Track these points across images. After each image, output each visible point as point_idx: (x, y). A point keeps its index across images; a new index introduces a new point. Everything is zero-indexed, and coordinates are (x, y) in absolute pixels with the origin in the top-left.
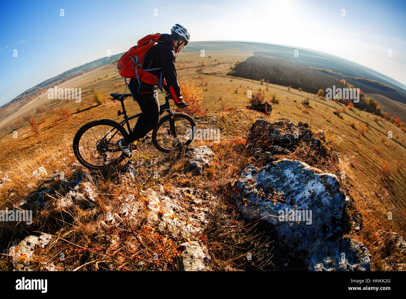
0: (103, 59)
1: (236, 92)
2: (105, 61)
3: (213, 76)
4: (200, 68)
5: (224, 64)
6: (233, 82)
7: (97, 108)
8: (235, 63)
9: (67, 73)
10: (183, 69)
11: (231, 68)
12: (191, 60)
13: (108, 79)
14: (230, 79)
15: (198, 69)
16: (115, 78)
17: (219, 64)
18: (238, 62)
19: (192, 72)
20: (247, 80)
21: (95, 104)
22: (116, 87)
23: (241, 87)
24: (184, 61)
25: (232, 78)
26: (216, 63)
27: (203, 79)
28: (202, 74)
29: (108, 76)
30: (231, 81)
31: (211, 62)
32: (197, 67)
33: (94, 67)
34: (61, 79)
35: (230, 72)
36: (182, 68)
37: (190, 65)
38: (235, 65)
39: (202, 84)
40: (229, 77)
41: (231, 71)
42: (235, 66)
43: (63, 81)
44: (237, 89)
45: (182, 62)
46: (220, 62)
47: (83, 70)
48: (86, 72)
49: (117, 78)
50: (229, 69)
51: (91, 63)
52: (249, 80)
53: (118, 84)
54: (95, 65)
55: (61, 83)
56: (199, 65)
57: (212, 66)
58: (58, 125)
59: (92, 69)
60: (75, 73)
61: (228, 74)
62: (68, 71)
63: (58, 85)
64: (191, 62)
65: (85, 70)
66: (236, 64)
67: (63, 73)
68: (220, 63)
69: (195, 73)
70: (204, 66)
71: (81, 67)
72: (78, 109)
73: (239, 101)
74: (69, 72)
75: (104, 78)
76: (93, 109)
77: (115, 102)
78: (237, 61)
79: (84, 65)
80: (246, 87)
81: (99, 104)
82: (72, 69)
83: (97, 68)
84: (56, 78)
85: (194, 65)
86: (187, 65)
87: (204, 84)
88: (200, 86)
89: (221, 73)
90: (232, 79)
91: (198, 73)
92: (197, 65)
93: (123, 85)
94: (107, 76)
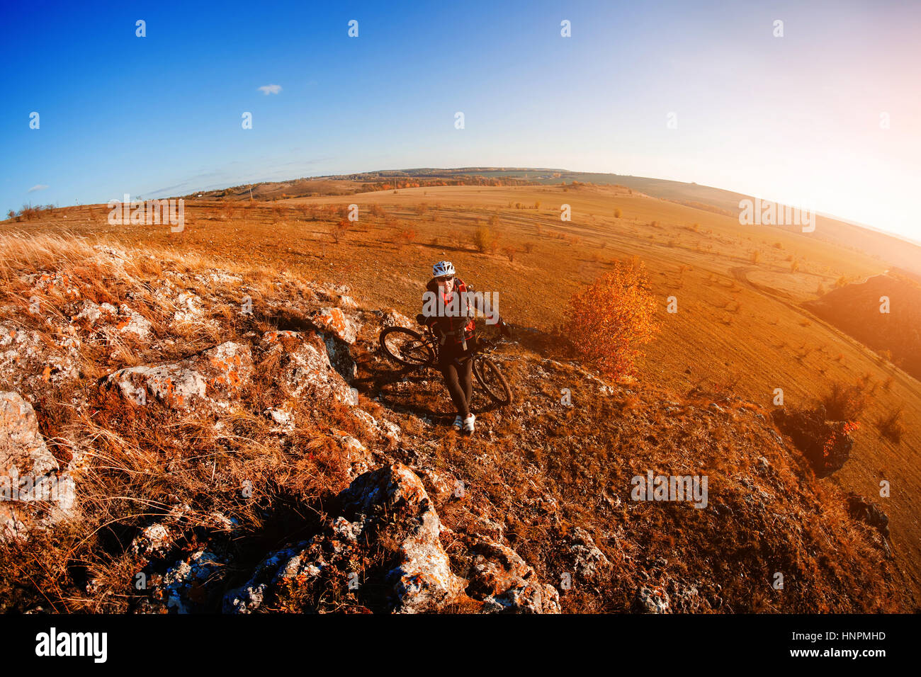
0: (547, 172)
1: (798, 359)
2: (549, 177)
3: (766, 295)
4: (743, 265)
5: (806, 275)
6: (806, 330)
7: (468, 256)
8: (833, 282)
9: (468, 172)
10: (704, 253)
11: (819, 292)
12: (731, 240)
13: (537, 213)
14: (804, 318)
15: (739, 265)
16: (549, 217)
17: (794, 270)
18: (841, 280)
19: (721, 268)
20: (846, 337)
21: (472, 247)
22: (539, 235)
23: (820, 350)
24: (715, 235)
25: (812, 319)
26: (788, 265)
27: (735, 294)
28: (742, 281)
29: (539, 207)
30: (803, 325)
31: (775, 258)
32: (736, 260)
33: (524, 181)
34: (452, 177)
35: (812, 302)
36: (703, 249)
37: (726, 251)
38: (830, 286)
39: (726, 304)
40: (804, 314)
41: (815, 298)
42: (831, 290)
43: (454, 183)
44: (807, 352)
45: (709, 236)
46: (799, 265)
47: (500, 178)
48: (506, 184)
49: (553, 218)
50: (813, 293)
51: (522, 171)
52: (851, 339)
53: (548, 231)
54: (526, 178)
55: (449, 184)
56: (745, 257)
57: (774, 269)
58: (379, 249)
59: (519, 183)
60: (484, 178)
61: (806, 305)
62: (471, 168)
63: (442, 185)
64: (730, 243)
65: (504, 179)
66: (836, 285)
67: (461, 169)
68: (797, 271)
69: (726, 272)
70: (754, 264)
71: (499, 170)
72: (435, 240)
73: (792, 387)
74: (471, 172)
75: (530, 208)
76: (463, 253)
77: (511, 261)
78: (839, 277)
79: (505, 169)
80: (836, 356)
81: (481, 249)
82: (480, 168)
83: (529, 184)
84: (446, 173)
85: (732, 252)
86: (716, 247)
87: (731, 307)
88: (721, 307)
89: (788, 296)
90: (808, 320)
91: (732, 276)
92: (741, 256)
93: (557, 236)
94: (537, 207)
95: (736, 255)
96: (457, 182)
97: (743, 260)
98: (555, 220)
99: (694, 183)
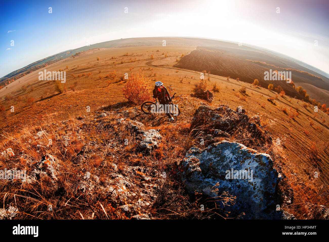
0: (64, 53)
1: (181, 82)
2: (65, 54)
3: (161, 68)
4: (149, 61)
5: (171, 57)
6: (178, 73)
7: (58, 96)
8: (180, 57)
9: (32, 66)
10: (134, 61)
11: (177, 61)
12: (141, 54)
13: (68, 70)
15: (148, 61)
16: (74, 70)
17: (166, 57)
18: (182, 55)
19: (142, 64)
20: (191, 71)
21: (56, 93)
22: (75, 78)
23: (185, 77)
24: (135, 54)
26: (163, 56)
27: (152, 71)
28: (151, 66)
29: (68, 68)
31: (159, 55)
32: (146, 60)
33: (56, 60)
34: (26, 70)
37: (141, 58)
38: (180, 58)
39: (151, 75)
40: (175, 69)
41: (176, 63)
42: (180, 59)
43: (29, 73)
44: (182, 79)
45: (133, 55)
46: (167, 55)
47: (46, 63)
48: (49, 64)
49: (76, 70)
50: (175, 62)
51: (53, 56)
53: (77, 75)
54: (56, 58)
55: (26, 74)
56: (149, 58)
57: (160, 58)
58: (24, 111)
59: (54, 62)
60: (39, 65)
61: (174, 66)
62: (32, 64)
63: (24, 76)
64: (141, 55)
65: (48, 62)
66: (181, 57)
67: (29, 65)
68: (167, 57)
69: (144, 65)
70: (152, 59)
71: (44, 60)
72: (42, 97)
73: (184, 90)
74: (34, 64)
75: (65, 70)
76: (55, 97)
77: (74, 91)
79: (47, 58)
80: (190, 77)
81: (60, 92)
82: (36, 62)
83: (58, 61)
84: (22, 70)
85: (144, 58)
86: (138, 58)
87: (153, 75)
88: (150, 76)
89: (168, 65)
90: (177, 70)
91: (147, 66)
92: (147, 58)
93: (82, 75)
94: (67, 68)
95: (145, 58)
96: (29, 71)
97: (148, 59)
98: (77, 70)
99: (121, 39)
